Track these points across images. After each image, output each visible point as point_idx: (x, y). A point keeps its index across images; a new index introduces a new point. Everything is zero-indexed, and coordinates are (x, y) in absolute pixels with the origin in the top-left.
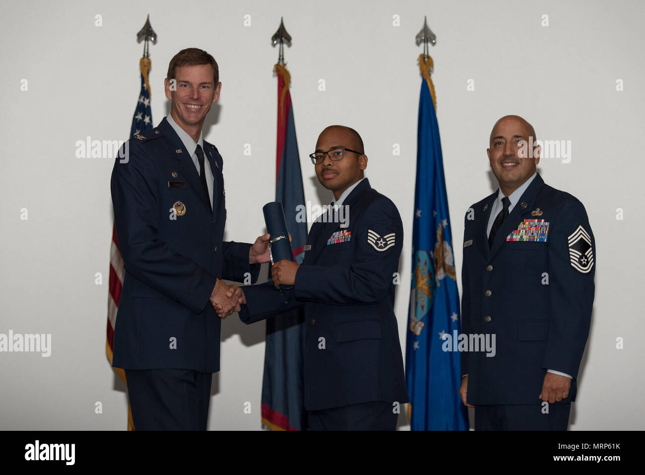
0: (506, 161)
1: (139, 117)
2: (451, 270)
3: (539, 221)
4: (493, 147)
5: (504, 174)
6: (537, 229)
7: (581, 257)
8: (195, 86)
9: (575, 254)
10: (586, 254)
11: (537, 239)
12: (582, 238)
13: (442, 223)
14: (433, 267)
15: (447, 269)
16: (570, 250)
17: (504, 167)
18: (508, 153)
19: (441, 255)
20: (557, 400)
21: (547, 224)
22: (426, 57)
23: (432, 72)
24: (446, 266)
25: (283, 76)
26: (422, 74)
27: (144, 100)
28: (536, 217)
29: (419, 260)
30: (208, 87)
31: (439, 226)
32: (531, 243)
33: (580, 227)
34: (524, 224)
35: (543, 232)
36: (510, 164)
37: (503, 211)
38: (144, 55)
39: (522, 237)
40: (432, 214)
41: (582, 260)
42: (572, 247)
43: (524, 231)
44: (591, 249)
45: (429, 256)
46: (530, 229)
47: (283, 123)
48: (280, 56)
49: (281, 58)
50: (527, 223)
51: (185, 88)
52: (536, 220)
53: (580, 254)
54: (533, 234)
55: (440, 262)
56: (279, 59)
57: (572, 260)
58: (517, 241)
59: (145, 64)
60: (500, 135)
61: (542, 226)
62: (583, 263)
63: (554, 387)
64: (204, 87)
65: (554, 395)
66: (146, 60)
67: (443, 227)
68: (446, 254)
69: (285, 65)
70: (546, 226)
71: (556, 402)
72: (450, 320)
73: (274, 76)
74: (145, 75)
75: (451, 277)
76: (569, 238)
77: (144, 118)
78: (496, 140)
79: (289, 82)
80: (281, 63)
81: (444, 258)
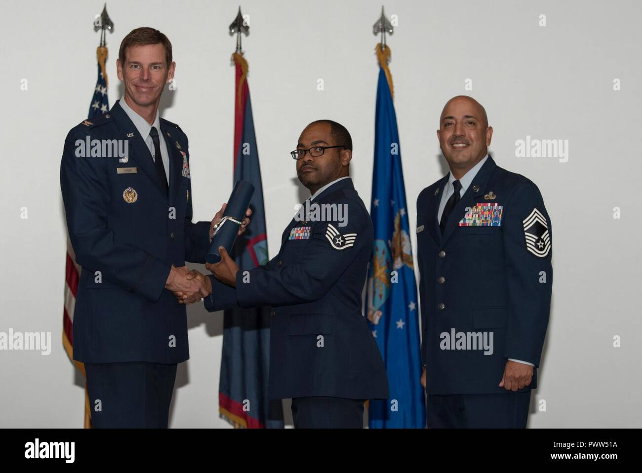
0: (457, 141)
1: (96, 106)
2: (408, 259)
3: (493, 205)
4: (443, 127)
5: (454, 156)
6: (490, 213)
7: (538, 241)
8: (146, 67)
9: (531, 238)
10: (542, 237)
11: (490, 224)
12: (537, 221)
13: (399, 212)
14: (391, 256)
15: (404, 258)
16: (526, 234)
17: (454, 148)
18: (458, 133)
19: (398, 244)
20: (520, 388)
21: (500, 207)
22: (383, 46)
23: (390, 61)
24: (404, 255)
25: (240, 66)
26: (380, 64)
27: (101, 88)
28: (489, 201)
29: (377, 249)
30: (159, 67)
31: (396, 215)
32: (484, 227)
33: (535, 210)
34: (477, 208)
35: (497, 216)
36: (461, 145)
37: (454, 194)
38: (101, 44)
39: (474, 221)
40: (390, 203)
41: (539, 244)
42: (527, 231)
43: (477, 215)
44: (547, 232)
45: (387, 245)
46: (483, 213)
47: (240, 112)
48: (237, 45)
49: (239, 47)
50: (480, 207)
51: (136, 69)
52: (489, 204)
53: (537, 238)
54: (486, 218)
55: (398, 251)
56: (237, 48)
57: (528, 245)
58: (470, 226)
59: (102, 53)
60: (450, 115)
61: (495, 210)
62: (540, 246)
63: (517, 376)
64: (155, 68)
65: (517, 384)
66: (102, 49)
67: (400, 216)
68: (403, 243)
69: (242, 54)
70: (500, 210)
71: (519, 389)
72: (407, 309)
73: (231, 65)
74: (102, 64)
75: (408, 265)
76: (524, 222)
77: (100, 106)
78: (446, 120)
79: (247, 71)
80: (239, 52)
81: (401, 247)
